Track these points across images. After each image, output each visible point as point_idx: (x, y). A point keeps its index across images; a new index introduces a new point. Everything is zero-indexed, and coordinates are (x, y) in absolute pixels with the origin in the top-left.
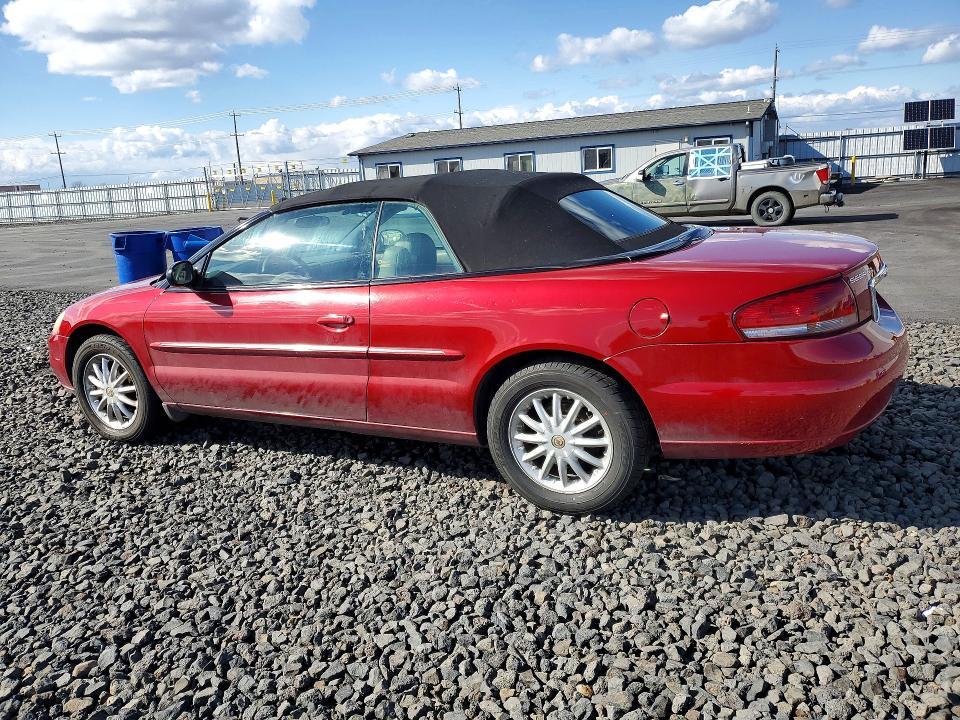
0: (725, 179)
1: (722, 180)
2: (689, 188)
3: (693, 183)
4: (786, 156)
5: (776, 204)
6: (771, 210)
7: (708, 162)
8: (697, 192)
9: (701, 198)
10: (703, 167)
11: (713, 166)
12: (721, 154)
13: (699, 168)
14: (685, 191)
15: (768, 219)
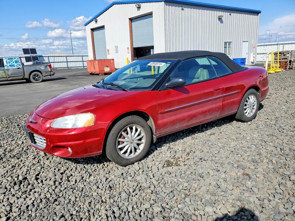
0: (20, 68)
1: (18, 68)
2: (6, 71)
3: (8, 70)
4: (36, 61)
5: (38, 75)
6: (37, 78)
7: (11, 62)
8: (10, 73)
9: (12, 74)
10: (10, 64)
11: (14, 64)
12: (16, 60)
13: (8, 65)
14: (5, 72)
15: (36, 80)
